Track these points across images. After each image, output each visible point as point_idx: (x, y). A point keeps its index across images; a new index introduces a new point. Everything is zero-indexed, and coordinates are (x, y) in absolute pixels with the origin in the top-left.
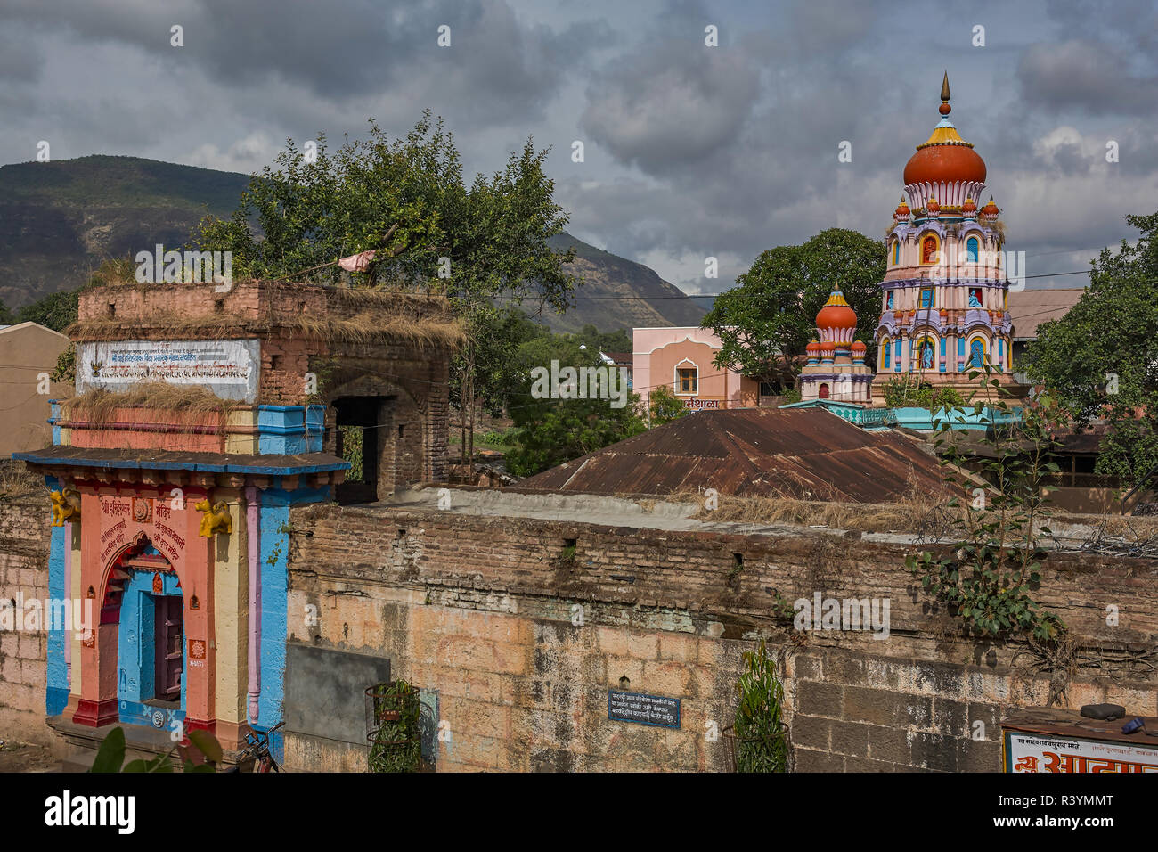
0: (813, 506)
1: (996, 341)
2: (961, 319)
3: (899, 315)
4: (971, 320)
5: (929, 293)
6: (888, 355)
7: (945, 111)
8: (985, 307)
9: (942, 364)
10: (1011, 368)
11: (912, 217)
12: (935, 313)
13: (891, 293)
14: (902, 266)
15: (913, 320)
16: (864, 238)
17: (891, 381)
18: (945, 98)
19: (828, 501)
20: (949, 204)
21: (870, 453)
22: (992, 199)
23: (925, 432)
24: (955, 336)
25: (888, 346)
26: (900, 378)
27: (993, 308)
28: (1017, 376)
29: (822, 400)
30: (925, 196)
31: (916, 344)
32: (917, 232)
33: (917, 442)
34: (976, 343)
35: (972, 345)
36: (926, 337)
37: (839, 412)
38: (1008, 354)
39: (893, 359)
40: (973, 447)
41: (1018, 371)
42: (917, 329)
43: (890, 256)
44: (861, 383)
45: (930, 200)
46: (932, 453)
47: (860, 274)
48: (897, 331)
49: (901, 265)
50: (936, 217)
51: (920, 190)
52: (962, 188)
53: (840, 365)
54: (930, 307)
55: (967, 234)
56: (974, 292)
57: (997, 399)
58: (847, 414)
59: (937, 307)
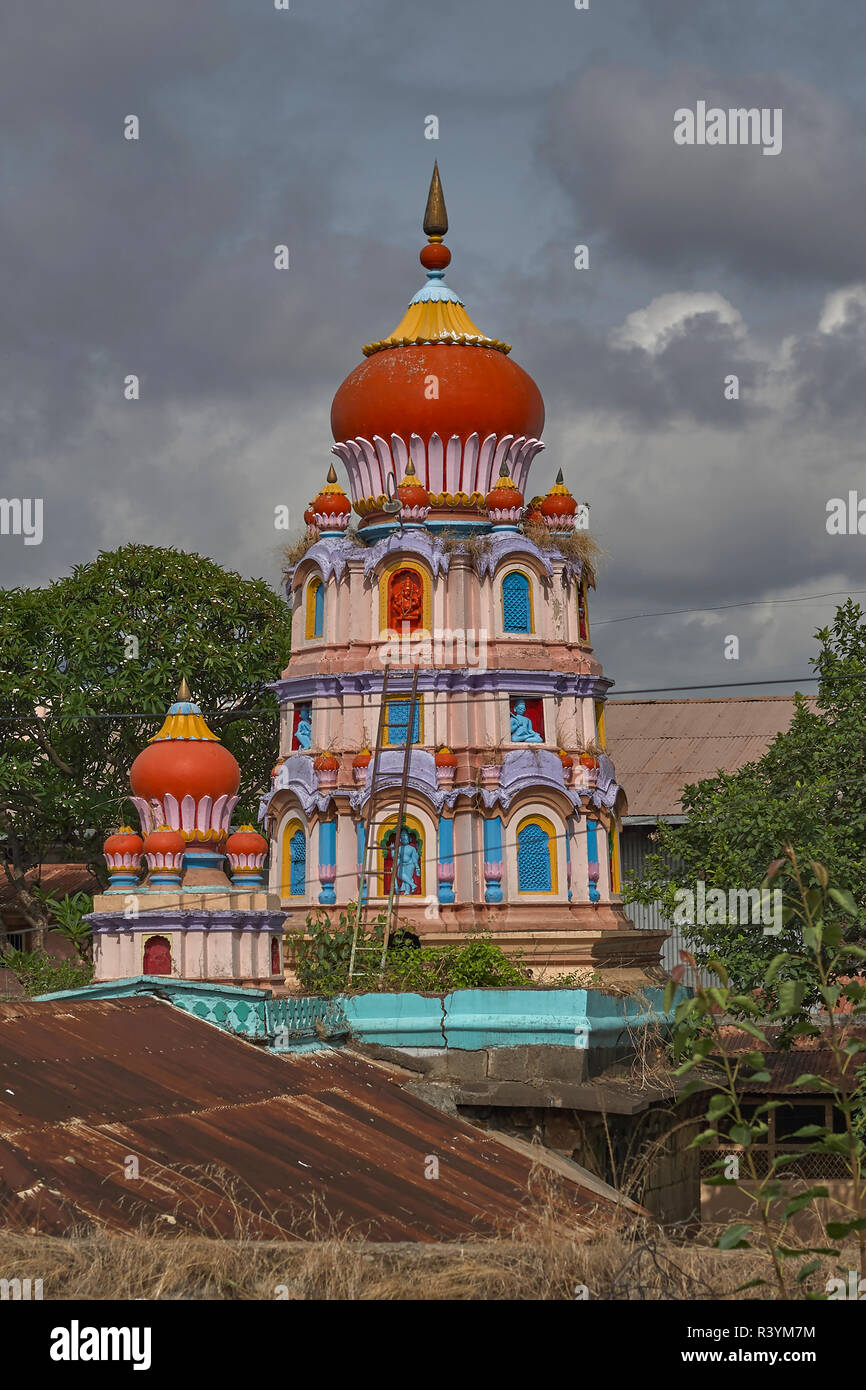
0: (270, 1254)
1: (581, 825)
2: (490, 773)
3: (328, 763)
4: (516, 774)
5: (406, 710)
6: (299, 861)
7: (435, 261)
8: (551, 743)
9: (445, 882)
10: (618, 891)
11: (355, 519)
12: (423, 757)
13: (304, 709)
14: (334, 642)
15: (365, 775)
16: (216, 569)
17: (311, 928)
18: (436, 228)
19: (310, 1238)
20: (452, 490)
21: (298, 1111)
22: (560, 479)
23: (424, 1053)
24: (476, 815)
25: (298, 841)
26: (334, 919)
27: (571, 745)
28: (634, 911)
29: (155, 979)
30: (388, 468)
31: (376, 834)
32: (372, 556)
33: (404, 1080)
34: (532, 831)
35: (520, 835)
36: (402, 816)
37: (201, 1009)
38: (610, 856)
39: (314, 870)
40: (554, 1089)
41: (637, 898)
42: (376, 799)
43: (300, 618)
44: (257, 933)
45: (403, 478)
46: (447, 1106)
47: (209, 661)
48: (322, 804)
49: (331, 637)
50: (420, 520)
51: (377, 455)
52: (486, 450)
53: (196, 889)
54: (410, 743)
55: (501, 563)
56: (522, 706)
57: (590, 969)
58: (223, 1012)
59: (429, 742)
